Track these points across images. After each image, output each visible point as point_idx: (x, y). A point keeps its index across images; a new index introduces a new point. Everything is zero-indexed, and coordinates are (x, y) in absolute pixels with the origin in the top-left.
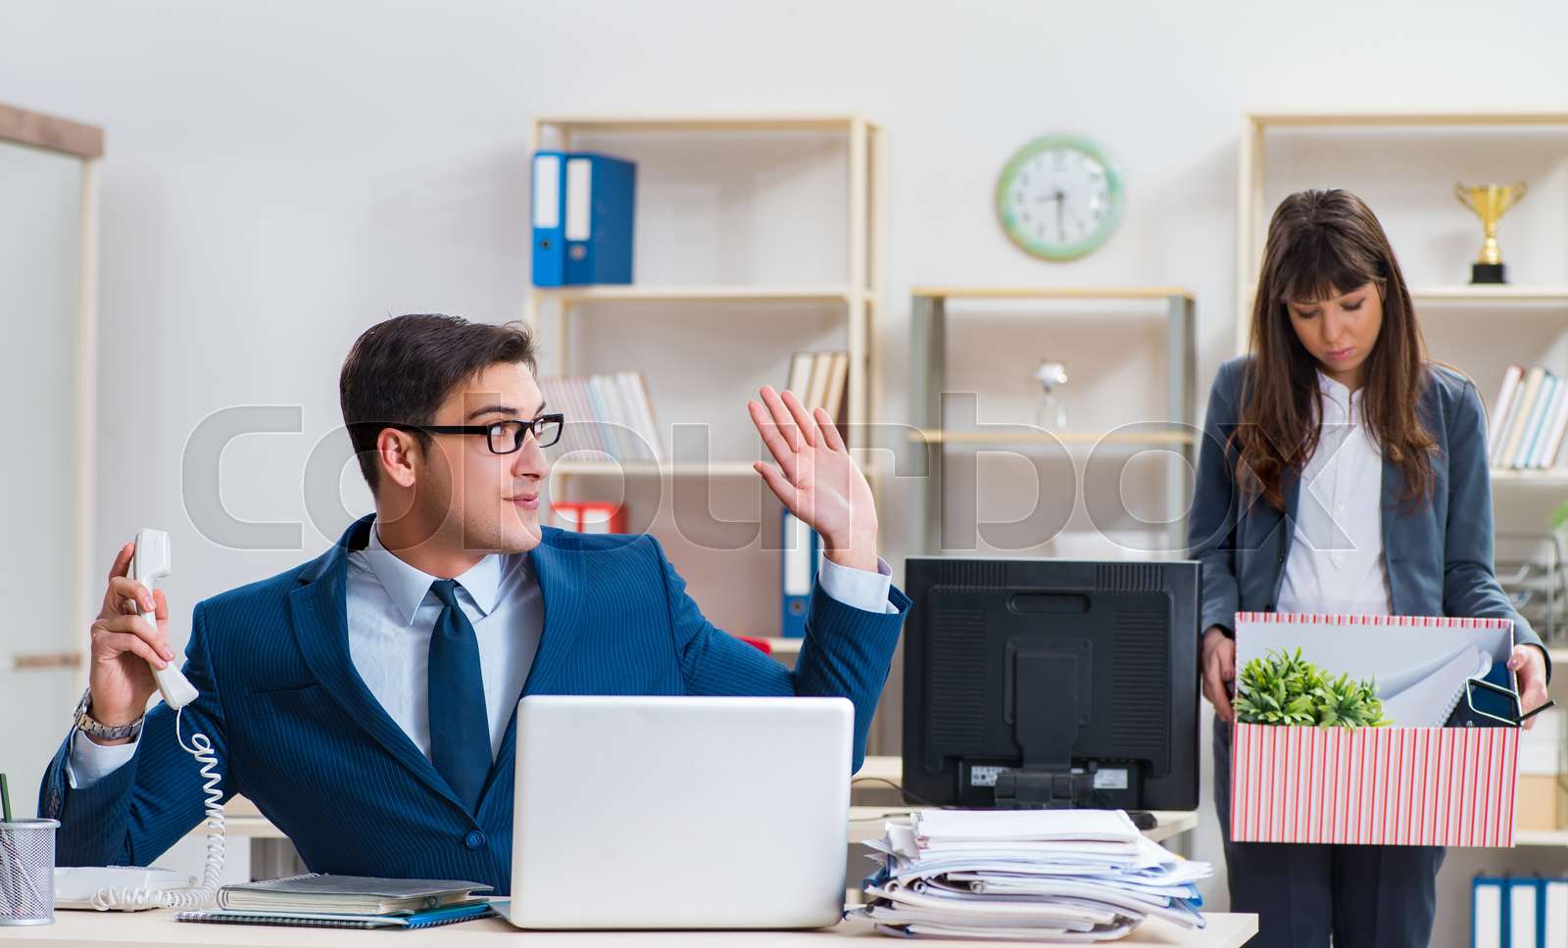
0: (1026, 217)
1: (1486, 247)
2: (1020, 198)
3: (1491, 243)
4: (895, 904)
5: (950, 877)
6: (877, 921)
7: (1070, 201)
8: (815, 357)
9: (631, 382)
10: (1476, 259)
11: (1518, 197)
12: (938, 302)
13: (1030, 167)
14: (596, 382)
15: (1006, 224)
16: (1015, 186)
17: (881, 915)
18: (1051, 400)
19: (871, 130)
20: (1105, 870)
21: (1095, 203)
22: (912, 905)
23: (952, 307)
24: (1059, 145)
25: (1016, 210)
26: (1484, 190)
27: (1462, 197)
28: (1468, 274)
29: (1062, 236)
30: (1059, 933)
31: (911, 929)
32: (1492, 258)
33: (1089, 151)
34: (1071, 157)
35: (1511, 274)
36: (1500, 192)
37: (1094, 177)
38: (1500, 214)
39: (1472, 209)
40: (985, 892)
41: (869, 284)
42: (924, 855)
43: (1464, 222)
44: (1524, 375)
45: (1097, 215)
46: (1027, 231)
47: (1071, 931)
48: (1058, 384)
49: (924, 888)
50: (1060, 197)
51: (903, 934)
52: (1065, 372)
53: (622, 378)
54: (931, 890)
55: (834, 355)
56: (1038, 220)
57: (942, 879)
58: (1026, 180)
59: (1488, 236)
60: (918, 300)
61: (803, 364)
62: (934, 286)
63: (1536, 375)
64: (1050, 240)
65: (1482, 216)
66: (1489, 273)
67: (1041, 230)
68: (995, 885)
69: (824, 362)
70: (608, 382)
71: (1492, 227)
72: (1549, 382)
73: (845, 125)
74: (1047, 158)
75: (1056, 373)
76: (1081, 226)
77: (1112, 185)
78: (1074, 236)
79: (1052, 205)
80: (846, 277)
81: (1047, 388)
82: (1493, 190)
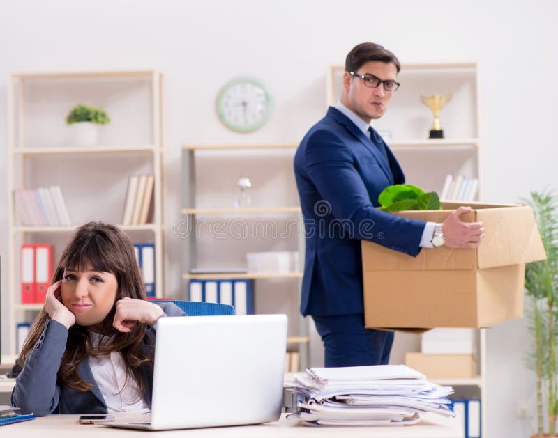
0: (230, 114)
1: (434, 123)
2: (227, 105)
3: (437, 121)
4: (311, 411)
5: (337, 398)
6: (303, 419)
7: (249, 106)
8: (139, 177)
9: (56, 191)
10: (430, 128)
11: (449, 100)
12: (191, 152)
13: (231, 91)
14: (41, 191)
15: (221, 117)
16: (224, 100)
17: (304, 416)
18: (244, 194)
19: (161, 76)
20: (410, 392)
21: (259, 107)
22: (319, 411)
23: (197, 154)
24: (243, 81)
25: (225, 110)
26: (433, 97)
27: (424, 100)
28: (427, 134)
29: (246, 121)
30: (388, 422)
31: (319, 422)
32: (438, 128)
33: (256, 83)
34: (249, 86)
35: (445, 134)
36: (440, 99)
37: (259, 95)
38: (441, 108)
39: (428, 106)
40: (355, 404)
41: (161, 144)
42: (326, 388)
43: (424, 112)
44: (454, 179)
45: (261, 112)
46: (230, 119)
47: (392, 421)
48: (247, 187)
49: (325, 403)
50: (244, 104)
51: (316, 425)
52: (250, 182)
53: (53, 189)
54: (328, 404)
55: (148, 176)
56: (235, 115)
57: (334, 399)
58: (229, 97)
59: (436, 118)
60: (184, 151)
61: (134, 181)
62: (191, 145)
63: (460, 178)
64: (241, 123)
65: (433, 109)
66: (436, 134)
67: (236, 119)
68: (361, 400)
69: (143, 179)
70: (46, 191)
71: (438, 113)
72: (465, 182)
73: (150, 74)
74: (238, 87)
75: (246, 182)
76: (254, 117)
77: (268, 99)
78: (251, 121)
79: (241, 108)
80: (152, 141)
81: (242, 189)
82: (437, 97)
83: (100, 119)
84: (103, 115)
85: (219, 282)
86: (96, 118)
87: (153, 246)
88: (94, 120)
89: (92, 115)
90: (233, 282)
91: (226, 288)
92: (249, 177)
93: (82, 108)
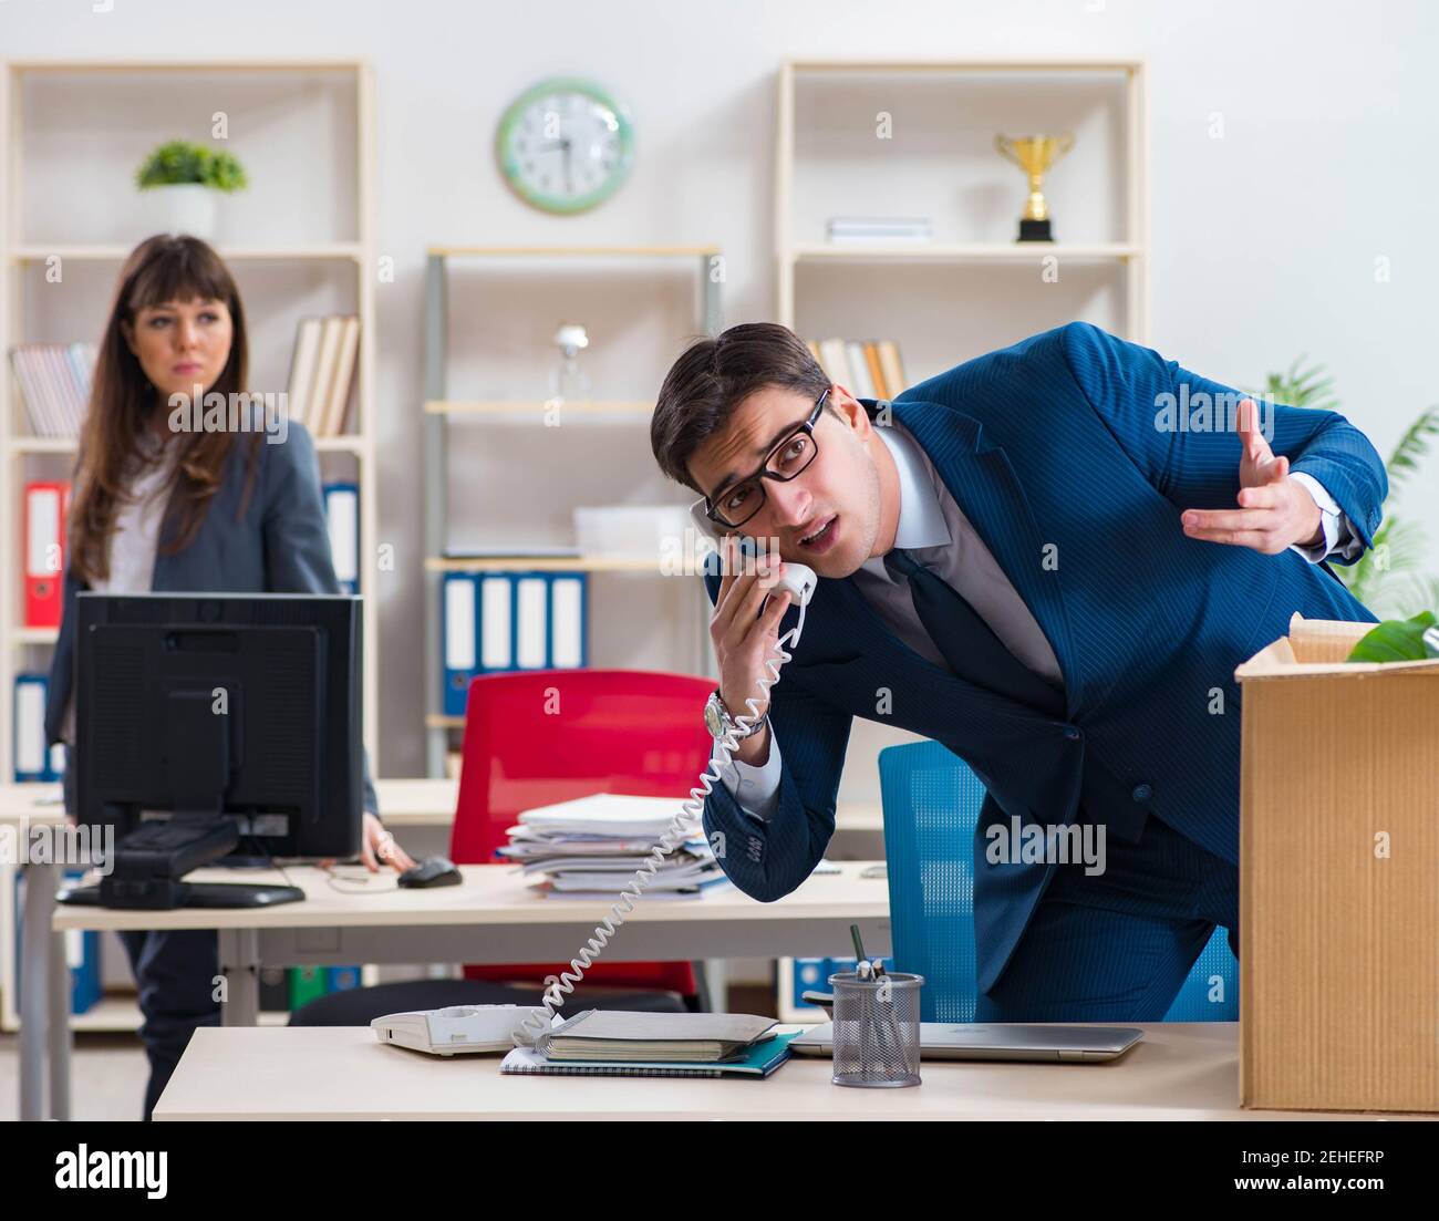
0: (530, 167)
1: (1030, 202)
2: (523, 146)
3: (1037, 198)
7: (576, 150)
8: (324, 322)
10: (1020, 213)
11: (1066, 149)
12: (437, 262)
13: (533, 113)
15: (507, 175)
16: (516, 134)
18: (572, 366)
21: (596, 152)
23: (453, 263)
24: (564, 88)
25: (518, 160)
26: (1030, 141)
27: (1003, 146)
28: (1014, 231)
29: (569, 187)
32: (1038, 213)
33: (596, 96)
34: (577, 103)
35: (1056, 231)
36: (1046, 144)
37: (603, 124)
38: (1046, 166)
39: (1013, 159)
43: (1007, 174)
45: (607, 165)
46: (531, 182)
48: (580, 350)
50: (565, 145)
52: (587, 336)
55: (345, 321)
56: (543, 174)
58: (528, 126)
59: (1034, 189)
60: (430, 258)
61: (311, 331)
64: (556, 191)
65: (1026, 167)
66: (1034, 230)
67: (546, 181)
69: (333, 326)
71: (1039, 180)
73: (353, 70)
74: (552, 103)
75: (576, 337)
76: (589, 176)
77: (624, 135)
78: (582, 188)
79: (558, 154)
80: (354, 235)
81: (565, 352)
82: (1039, 141)
83: (226, 176)
84: (233, 169)
85: (514, 579)
86: (216, 176)
87: (354, 488)
88: (211, 179)
89: (206, 169)
90: (550, 578)
91: (532, 592)
92: (584, 325)
93: (180, 150)
